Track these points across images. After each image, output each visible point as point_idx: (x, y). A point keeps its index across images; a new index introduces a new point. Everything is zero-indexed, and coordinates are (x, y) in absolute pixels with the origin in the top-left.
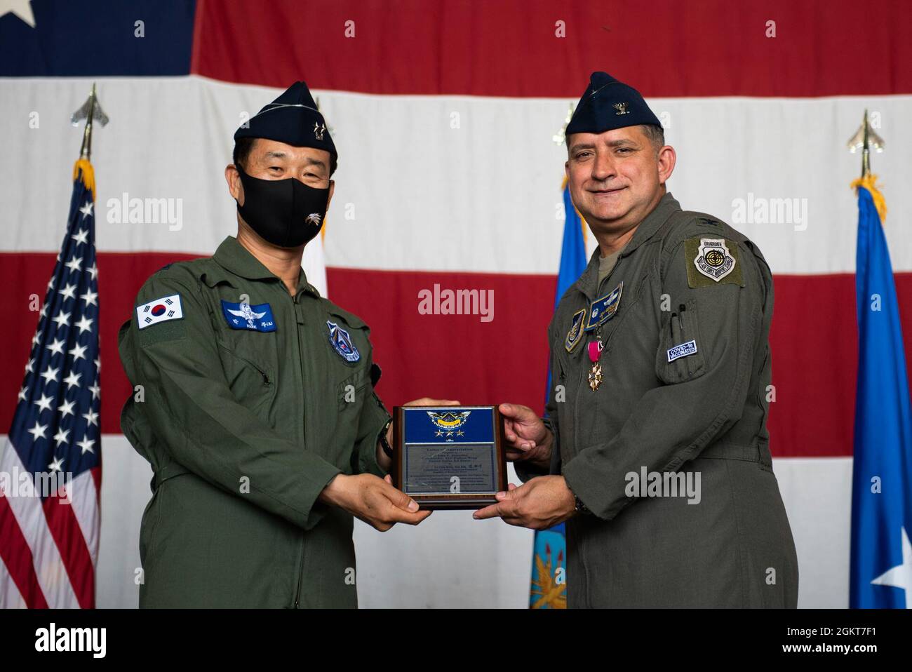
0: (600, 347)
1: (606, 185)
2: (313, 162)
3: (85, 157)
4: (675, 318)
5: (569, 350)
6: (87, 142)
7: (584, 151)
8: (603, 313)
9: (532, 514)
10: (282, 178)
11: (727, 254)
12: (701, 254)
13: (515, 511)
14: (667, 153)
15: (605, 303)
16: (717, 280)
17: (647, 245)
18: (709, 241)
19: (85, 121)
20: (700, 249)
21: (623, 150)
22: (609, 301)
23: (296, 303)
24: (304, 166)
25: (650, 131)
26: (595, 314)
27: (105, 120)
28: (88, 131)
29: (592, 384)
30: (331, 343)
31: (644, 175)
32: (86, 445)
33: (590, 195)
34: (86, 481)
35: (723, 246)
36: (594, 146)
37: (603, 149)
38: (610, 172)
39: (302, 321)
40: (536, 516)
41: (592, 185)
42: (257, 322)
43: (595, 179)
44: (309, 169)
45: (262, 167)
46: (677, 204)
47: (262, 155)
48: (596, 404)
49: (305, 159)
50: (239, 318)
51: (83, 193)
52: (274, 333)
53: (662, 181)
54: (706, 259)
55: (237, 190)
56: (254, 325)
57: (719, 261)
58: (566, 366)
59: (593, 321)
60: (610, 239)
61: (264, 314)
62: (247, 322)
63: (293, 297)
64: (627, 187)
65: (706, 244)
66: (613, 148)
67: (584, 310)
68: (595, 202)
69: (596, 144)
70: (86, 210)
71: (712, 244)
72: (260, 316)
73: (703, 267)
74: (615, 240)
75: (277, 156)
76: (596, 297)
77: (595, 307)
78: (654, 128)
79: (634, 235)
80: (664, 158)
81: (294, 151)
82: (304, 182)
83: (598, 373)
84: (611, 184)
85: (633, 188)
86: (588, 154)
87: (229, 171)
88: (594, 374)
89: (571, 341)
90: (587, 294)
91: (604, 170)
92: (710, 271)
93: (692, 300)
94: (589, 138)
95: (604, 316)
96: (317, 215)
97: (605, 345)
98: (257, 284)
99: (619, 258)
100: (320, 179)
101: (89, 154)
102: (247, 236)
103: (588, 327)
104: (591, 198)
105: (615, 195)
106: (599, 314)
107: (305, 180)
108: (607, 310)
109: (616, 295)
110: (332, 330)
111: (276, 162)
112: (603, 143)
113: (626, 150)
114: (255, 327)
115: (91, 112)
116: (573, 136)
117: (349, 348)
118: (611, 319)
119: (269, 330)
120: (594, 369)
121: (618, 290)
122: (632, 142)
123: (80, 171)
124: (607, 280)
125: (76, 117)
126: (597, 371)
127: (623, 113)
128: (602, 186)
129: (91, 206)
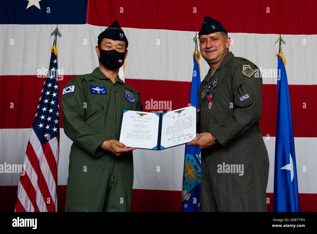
0: (211, 97)
1: (210, 50)
2: (120, 45)
3: (55, 46)
4: (239, 89)
5: (202, 98)
6: (55, 42)
7: (203, 40)
8: (212, 87)
9: (201, 144)
10: (110, 50)
11: (251, 69)
12: (244, 70)
13: (196, 144)
14: (228, 39)
15: (212, 84)
16: (250, 77)
17: (225, 67)
18: (245, 66)
19: (54, 36)
20: (243, 68)
21: (214, 39)
22: (214, 83)
23: (115, 85)
24: (117, 46)
25: (223, 33)
26: (209, 87)
27: (60, 35)
28: (55, 38)
29: (209, 108)
30: (125, 97)
31: (221, 46)
32: (55, 129)
33: (206, 53)
34: (55, 140)
35: (250, 67)
36: (206, 39)
37: (209, 39)
38: (211, 46)
39: (116, 91)
40: (202, 145)
41: (206, 50)
42: (101, 91)
43: (207, 48)
44: (119, 47)
45: (105, 46)
46: (233, 55)
47: (105, 43)
48: (210, 113)
49: (117, 44)
50: (95, 91)
51: (54, 57)
52: (106, 95)
53: (227, 47)
54: (245, 71)
55: (99, 53)
56: (99, 92)
57: (249, 71)
58: (202, 103)
59: (209, 89)
60: (213, 65)
61: (103, 89)
62: (97, 92)
63: (114, 84)
64: (216, 50)
65: (245, 67)
66: (212, 39)
67: (206, 86)
68: (207, 55)
69: (207, 38)
70: (55, 62)
71: (246, 67)
72: (102, 90)
73: (245, 73)
74: (214, 66)
75: (109, 43)
76: (210, 82)
77: (209, 85)
78: (224, 33)
79: (220, 64)
80: (227, 41)
81: (114, 42)
82: (117, 51)
83: (211, 104)
84: (212, 49)
85: (218, 50)
86: (205, 41)
87: (96, 48)
88: (210, 105)
89: (203, 95)
90: (207, 81)
91: (209, 45)
92: (247, 74)
93: (243, 83)
94: (204, 36)
95: (212, 88)
96: (121, 60)
97: (213, 96)
98: (103, 81)
99: (216, 71)
100: (122, 50)
101: (56, 45)
102: (102, 67)
103: (208, 91)
104: (206, 54)
105: (213, 52)
106: (211, 87)
107: (117, 50)
108: (213, 86)
109: (215, 82)
110: (126, 93)
111: (109, 45)
112: (209, 38)
113: (216, 39)
114: (100, 93)
115: (56, 33)
116: (200, 36)
117: (132, 98)
118: (214, 89)
119: (104, 94)
120: (210, 103)
121: (216, 80)
122: (217, 37)
123: (53, 50)
124: (213, 77)
125: (52, 34)
126: (210, 104)
127: (214, 28)
128: (209, 50)
129: (56, 60)
